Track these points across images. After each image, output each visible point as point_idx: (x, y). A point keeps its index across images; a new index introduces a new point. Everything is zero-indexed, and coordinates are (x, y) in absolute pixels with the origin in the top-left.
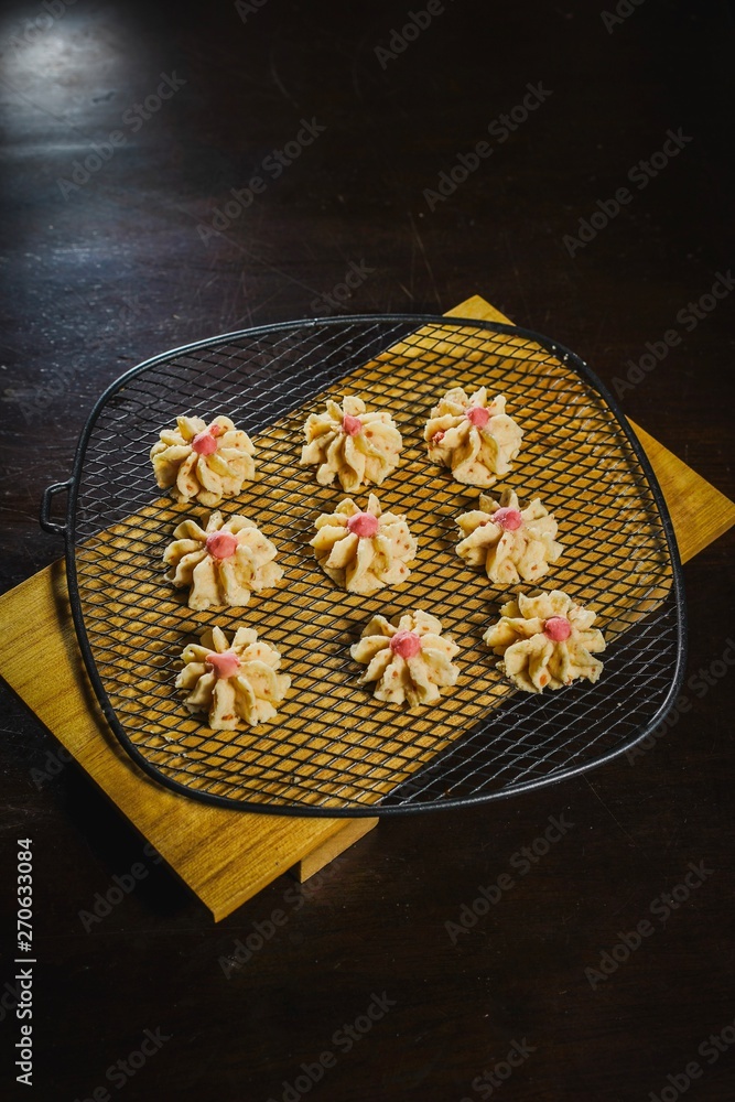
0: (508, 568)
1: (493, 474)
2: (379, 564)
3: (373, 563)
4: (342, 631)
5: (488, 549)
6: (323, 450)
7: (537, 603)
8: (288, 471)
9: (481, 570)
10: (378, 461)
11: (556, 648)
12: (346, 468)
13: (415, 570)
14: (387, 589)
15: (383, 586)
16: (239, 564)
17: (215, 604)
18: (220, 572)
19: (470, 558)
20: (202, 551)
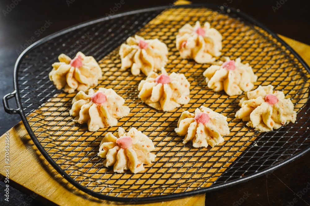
0: (235, 87)
1: (213, 57)
2: (176, 95)
3: (172, 95)
4: (167, 127)
5: (224, 80)
6: (132, 60)
7: (258, 91)
8: (117, 74)
9: (223, 92)
10: (159, 59)
11: (274, 107)
12: (145, 64)
13: (192, 98)
14: (181, 107)
15: (179, 106)
16: (109, 106)
17: (102, 128)
18: (101, 110)
19: (216, 87)
20: (90, 103)
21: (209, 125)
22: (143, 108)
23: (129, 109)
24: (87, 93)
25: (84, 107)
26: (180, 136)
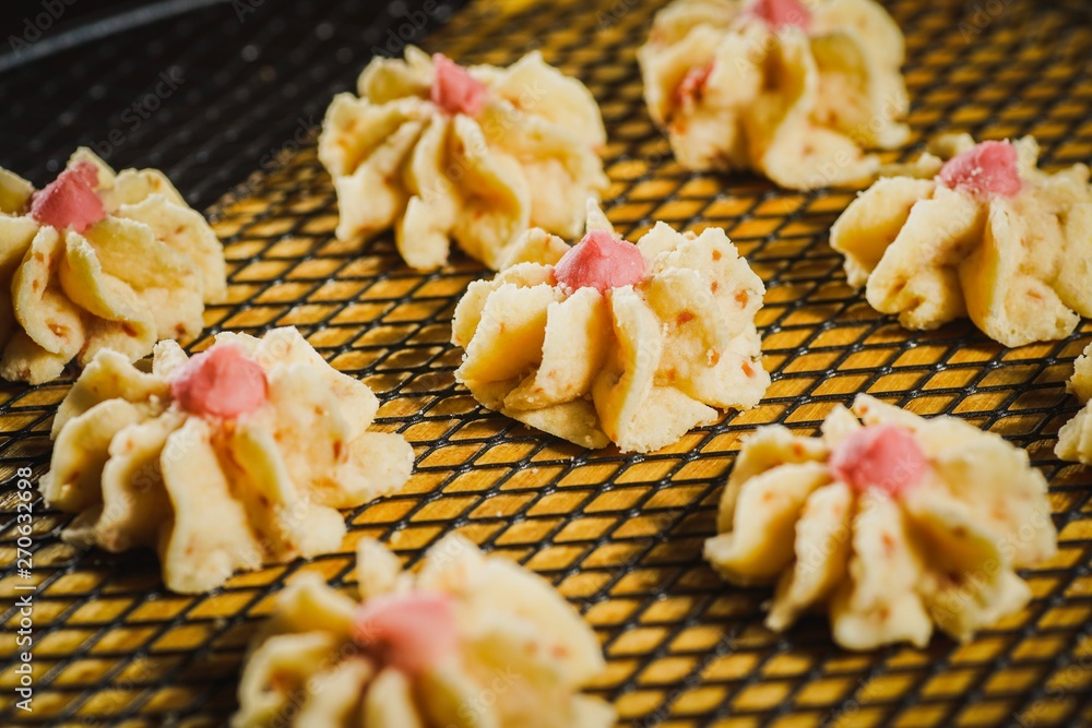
0: (1034, 296)
4: (654, 540)
5: (962, 259)
6: (400, 183)
10: (555, 167)
12: (479, 197)
13: (777, 374)
14: (724, 423)
15: (711, 417)
16: (289, 431)
17: (246, 566)
18: (240, 457)
19: (916, 303)
20: (166, 416)
21: (929, 499)
22: (490, 442)
23: (411, 454)
24: (145, 365)
25: (130, 445)
26: (745, 583)
